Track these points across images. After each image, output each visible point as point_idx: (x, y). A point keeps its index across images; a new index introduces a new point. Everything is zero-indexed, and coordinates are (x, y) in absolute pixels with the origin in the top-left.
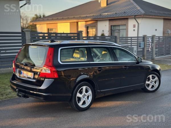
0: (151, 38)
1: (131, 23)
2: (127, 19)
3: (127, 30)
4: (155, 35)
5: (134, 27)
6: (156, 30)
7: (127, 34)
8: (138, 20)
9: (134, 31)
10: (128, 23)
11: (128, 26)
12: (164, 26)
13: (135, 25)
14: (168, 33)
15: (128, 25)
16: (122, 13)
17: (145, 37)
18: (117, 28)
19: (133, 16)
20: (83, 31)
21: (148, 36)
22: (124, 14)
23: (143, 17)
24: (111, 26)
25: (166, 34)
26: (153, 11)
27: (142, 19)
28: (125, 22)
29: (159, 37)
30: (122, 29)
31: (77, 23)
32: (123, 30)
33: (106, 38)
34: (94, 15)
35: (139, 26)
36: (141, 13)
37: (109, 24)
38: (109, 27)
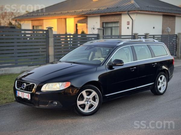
0: (144, 37)
1: (125, 19)
2: (120, 15)
3: (120, 27)
4: (149, 34)
5: (129, 24)
6: (154, 28)
7: (120, 32)
8: (132, 16)
9: (128, 29)
10: (121, 20)
11: (121, 23)
12: (163, 23)
13: (129, 22)
14: (168, 31)
15: (121, 21)
16: (114, 8)
17: (136, 35)
18: (110, 25)
19: (126, 11)
20: (53, 28)
21: (139, 34)
22: (117, 9)
23: (137, 13)
24: (103, 23)
25: (166, 32)
26: (150, 6)
27: (137, 15)
28: (118, 18)
29: (154, 36)
30: (114, 27)
31: (66, 19)
32: (116, 28)
33: (87, 36)
34: (84, 10)
35: (133, 23)
36: (135, 8)
37: (101, 21)
38: (100, 24)
